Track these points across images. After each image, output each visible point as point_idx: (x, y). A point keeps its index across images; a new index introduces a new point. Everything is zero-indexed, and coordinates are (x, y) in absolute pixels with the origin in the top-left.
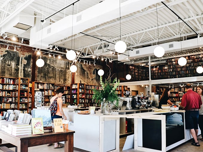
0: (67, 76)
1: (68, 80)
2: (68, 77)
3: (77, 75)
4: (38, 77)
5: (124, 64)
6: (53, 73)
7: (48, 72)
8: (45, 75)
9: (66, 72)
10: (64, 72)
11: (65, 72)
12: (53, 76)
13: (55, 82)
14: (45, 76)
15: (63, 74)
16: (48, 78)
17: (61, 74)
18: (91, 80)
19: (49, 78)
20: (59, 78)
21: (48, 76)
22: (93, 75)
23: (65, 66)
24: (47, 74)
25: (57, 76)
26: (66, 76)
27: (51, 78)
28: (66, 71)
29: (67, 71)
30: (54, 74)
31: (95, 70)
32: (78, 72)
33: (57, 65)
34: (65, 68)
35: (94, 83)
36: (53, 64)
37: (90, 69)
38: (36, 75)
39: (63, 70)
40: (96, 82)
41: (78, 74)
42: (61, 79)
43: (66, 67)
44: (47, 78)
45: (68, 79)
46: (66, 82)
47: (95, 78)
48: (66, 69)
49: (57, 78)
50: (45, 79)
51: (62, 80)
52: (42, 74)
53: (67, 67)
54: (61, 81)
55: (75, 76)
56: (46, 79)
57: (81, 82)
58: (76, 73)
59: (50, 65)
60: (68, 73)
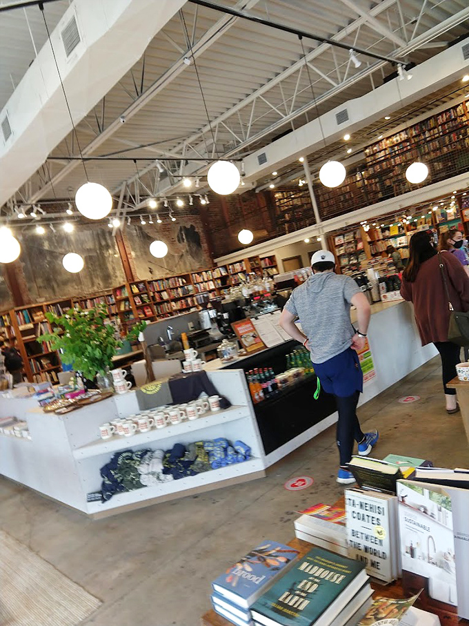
0: (110, 266)
1: (116, 277)
2: (114, 268)
3: (136, 255)
4: (29, 290)
5: (257, 191)
8: (48, 280)
9: (104, 258)
10: (99, 260)
11: (100, 257)
13: (80, 291)
14: (49, 284)
15: (97, 263)
16: (58, 286)
17: (90, 266)
18: (177, 259)
19: (61, 285)
20: (88, 277)
21: (56, 281)
22: (181, 245)
23: (97, 243)
24: (51, 276)
26: (107, 268)
27: (65, 283)
28: (102, 254)
29: (106, 255)
31: (181, 230)
32: (138, 249)
33: (72, 247)
34: (97, 247)
35: (188, 263)
36: (61, 247)
37: (167, 233)
38: (23, 287)
39: (95, 254)
40: (194, 261)
41: (139, 254)
42: (94, 279)
43: (100, 244)
44: (55, 286)
45: (115, 273)
46: (111, 283)
47: (187, 252)
48: (100, 249)
49: (83, 279)
50: (51, 291)
51: (99, 281)
52: (40, 281)
53: (103, 243)
54: (96, 284)
55: (130, 260)
56: (54, 290)
57: (151, 272)
58: (133, 254)
59: (54, 252)
60: (110, 259)
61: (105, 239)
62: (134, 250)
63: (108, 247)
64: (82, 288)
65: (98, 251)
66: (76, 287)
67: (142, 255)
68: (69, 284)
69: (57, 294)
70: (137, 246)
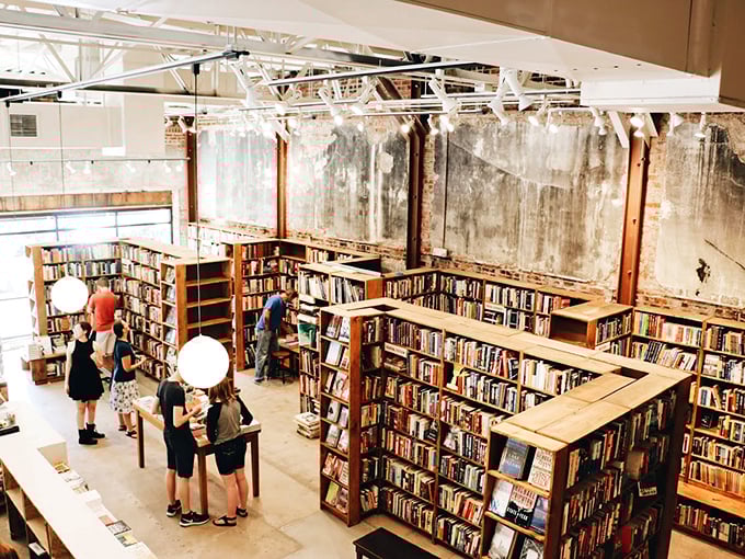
0: (590, 224)
1: (597, 255)
2: (598, 234)
3: (676, 216)
4: (434, 228)
6: (505, 210)
7: (479, 206)
8: (464, 218)
9: (583, 199)
10: (570, 201)
11: (576, 197)
12: (501, 223)
13: (510, 258)
14: (463, 226)
15: (563, 210)
16: (477, 235)
17: (547, 212)
19: (481, 235)
20: (535, 235)
21: (476, 224)
23: (579, 161)
24: (471, 212)
25: (527, 224)
26: (582, 227)
27: (490, 233)
28: (583, 191)
29: (590, 195)
30: (510, 215)
32: (685, 198)
33: (524, 160)
34: (577, 170)
36: (504, 157)
39: (566, 187)
41: (685, 211)
42: (546, 243)
43: (587, 164)
44: (472, 235)
46: (579, 267)
48: (583, 176)
49: (524, 238)
50: (463, 240)
51: (554, 252)
52: (452, 216)
53: (595, 162)
54: (545, 257)
56: (467, 239)
57: (701, 273)
58: (666, 208)
59: (488, 165)
60: (598, 207)
61: (602, 152)
62: (674, 196)
63: (602, 173)
64: (515, 253)
65: (576, 182)
66: (507, 250)
67: (693, 217)
68: (495, 239)
69: (471, 249)
70: (687, 188)
